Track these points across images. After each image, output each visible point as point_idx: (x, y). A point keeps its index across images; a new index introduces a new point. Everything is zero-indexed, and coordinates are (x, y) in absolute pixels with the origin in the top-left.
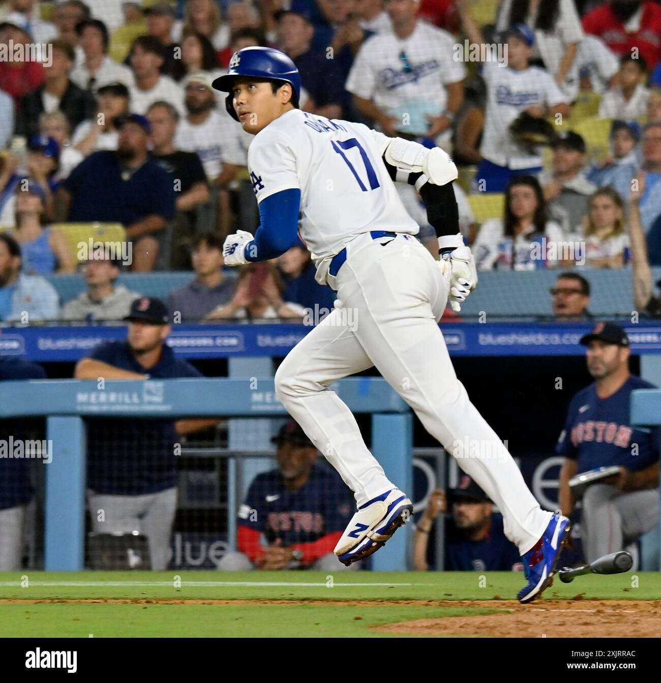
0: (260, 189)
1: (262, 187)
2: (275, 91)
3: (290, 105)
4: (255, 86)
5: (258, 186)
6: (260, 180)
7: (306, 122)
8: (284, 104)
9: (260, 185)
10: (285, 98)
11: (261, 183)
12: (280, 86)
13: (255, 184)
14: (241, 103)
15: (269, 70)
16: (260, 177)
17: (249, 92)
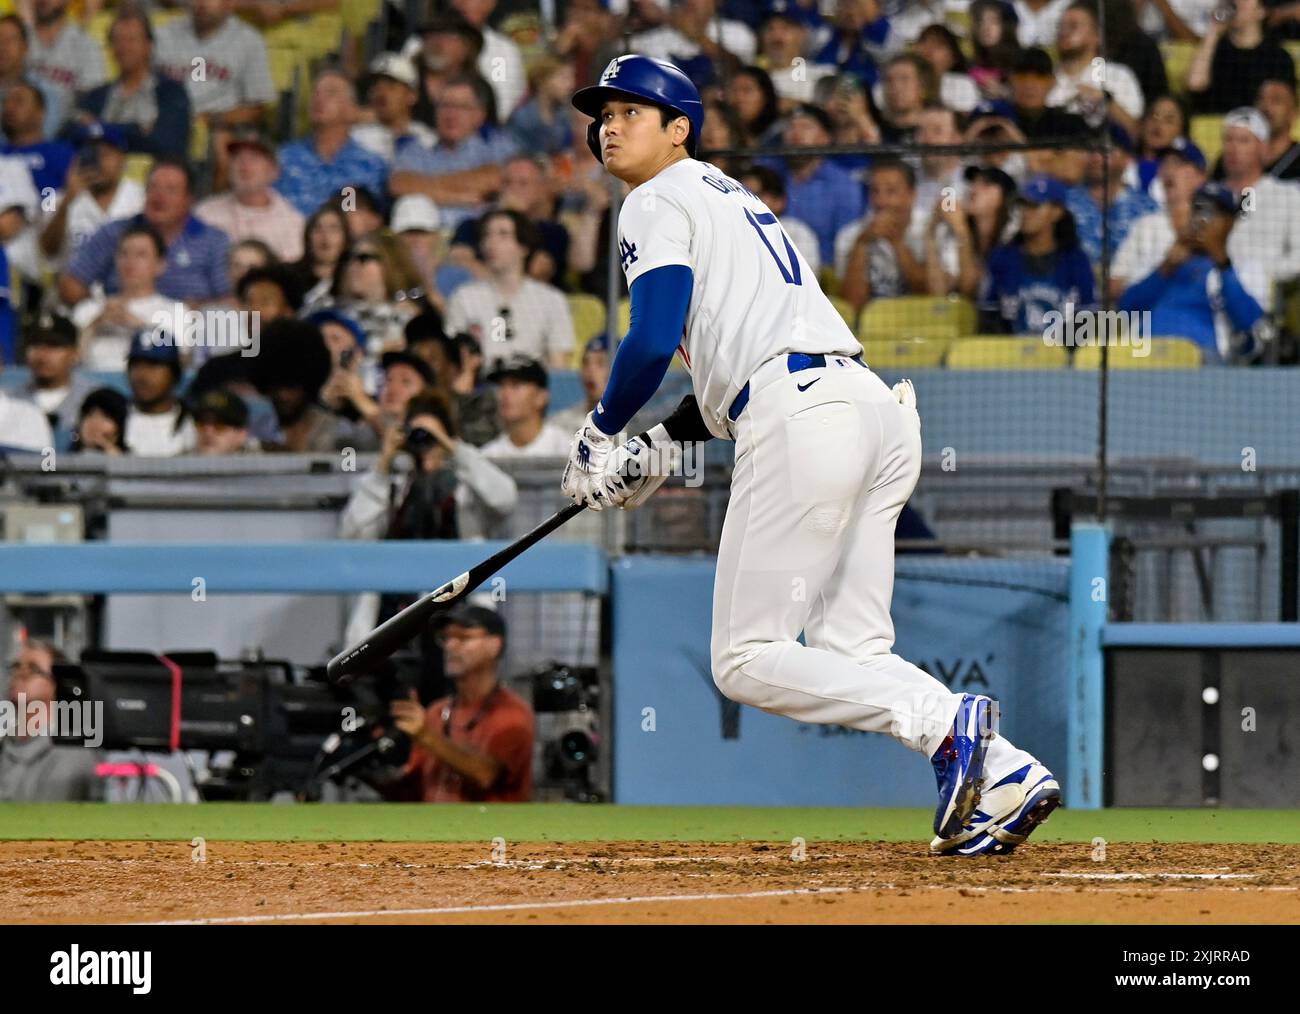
0: (632, 262)
1: (634, 259)
2: (664, 124)
3: (682, 150)
4: (637, 113)
5: (629, 258)
6: (634, 249)
7: (704, 178)
8: (675, 146)
9: (632, 256)
10: (678, 137)
11: (634, 253)
12: (675, 118)
13: (625, 256)
14: (613, 133)
15: (659, 92)
16: (633, 245)
17: (626, 119)
